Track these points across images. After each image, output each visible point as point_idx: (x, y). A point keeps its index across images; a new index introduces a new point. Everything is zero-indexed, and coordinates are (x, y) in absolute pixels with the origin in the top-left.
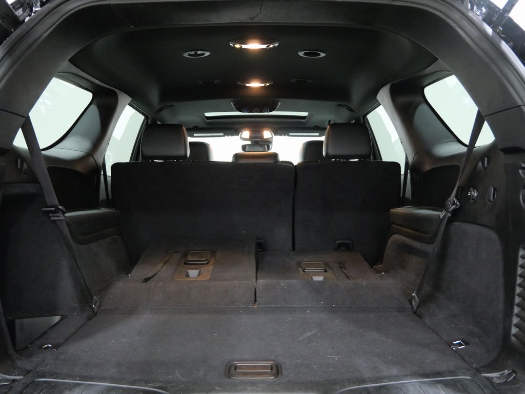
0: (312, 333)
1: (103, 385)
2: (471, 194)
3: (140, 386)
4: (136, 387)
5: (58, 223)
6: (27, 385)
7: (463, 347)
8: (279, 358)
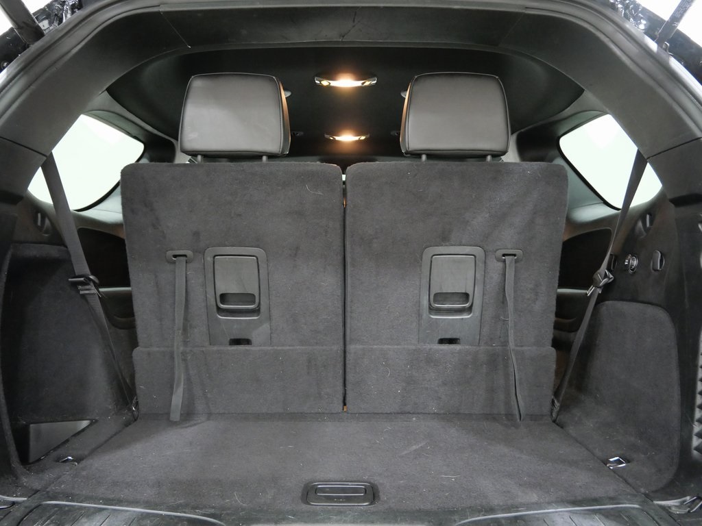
0: (419, 446)
1: (134, 511)
2: (629, 262)
3: (185, 512)
4: (179, 514)
5: (89, 298)
6: (33, 510)
7: (624, 465)
8: (375, 478)
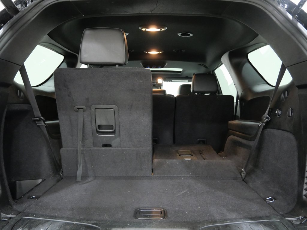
0: (185, 192)
1: (62, 222)
2: (277, 112)
3: (83, 222)
4: (81, 223)
5: (41, 127)
6: (18, 221)
7: (273, 201)
8: (165, 207)
